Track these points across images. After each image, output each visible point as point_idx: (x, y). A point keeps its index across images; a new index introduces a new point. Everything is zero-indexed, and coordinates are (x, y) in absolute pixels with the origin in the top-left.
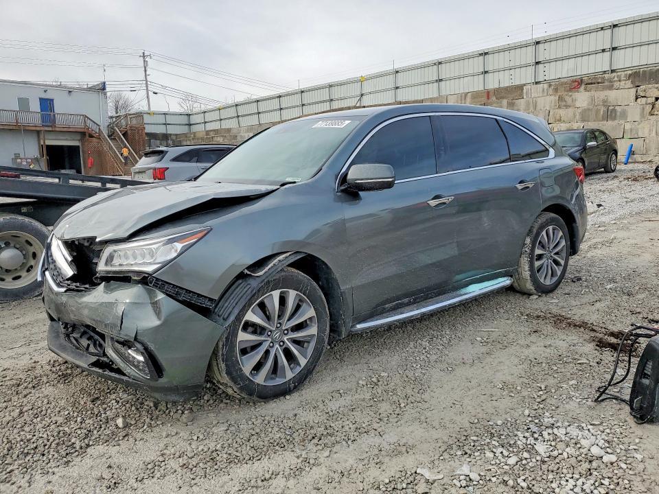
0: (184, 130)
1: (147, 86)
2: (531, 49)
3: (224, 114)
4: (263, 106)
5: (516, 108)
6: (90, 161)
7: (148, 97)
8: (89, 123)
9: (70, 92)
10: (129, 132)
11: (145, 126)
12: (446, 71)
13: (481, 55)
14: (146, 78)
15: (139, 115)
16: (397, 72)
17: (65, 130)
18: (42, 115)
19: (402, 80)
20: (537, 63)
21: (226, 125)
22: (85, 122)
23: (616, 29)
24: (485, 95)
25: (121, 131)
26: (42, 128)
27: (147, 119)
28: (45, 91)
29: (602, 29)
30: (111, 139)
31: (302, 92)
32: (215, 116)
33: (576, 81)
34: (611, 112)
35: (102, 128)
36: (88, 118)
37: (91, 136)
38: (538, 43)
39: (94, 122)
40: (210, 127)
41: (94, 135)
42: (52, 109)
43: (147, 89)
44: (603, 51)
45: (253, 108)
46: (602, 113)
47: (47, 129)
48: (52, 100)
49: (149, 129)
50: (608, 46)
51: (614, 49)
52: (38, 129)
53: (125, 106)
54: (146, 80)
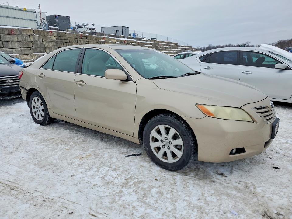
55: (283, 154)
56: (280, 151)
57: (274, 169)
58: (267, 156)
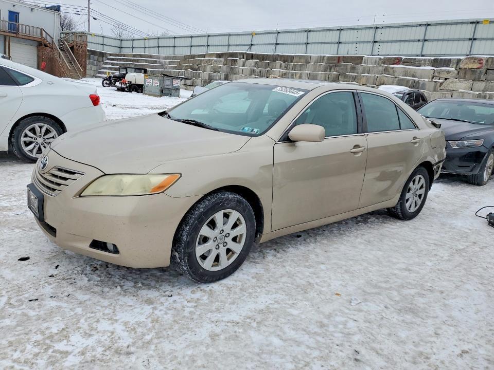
0: (116, 51)
1: (89, 12)
2: (372, 31)
3: (149, 43)
4: (178, 42)
5: (355, 71)
6: (43, 64)
7: (89, 21)
8: (45, 35)
9: (32, 9)
10: (75, 47)
11: (88, 44)
12: (313, 37)
13: (338, 30)
14: (89, 6)
15: (83, 34)
16: (279, 33)
17: (26, 37)
18: (9, 23)
19: (282, 39)
20: (375, 42)
21: (149, 52)
22: (42, 34)
23: (429, 27)
24: (337, 59)
25: (69, 46)
26: (9, 34)
27: (89, 39)
28: (14, 6)
29: (420, 25)
30: (61, 50)
31: (209, 36)
32: (141, 44)
33: (398, 59)
34: (416, 83)
35: (54, 40)
36: (44, 31)
37: (45, 45)
38: (377, 28)
39: (48, 35)
40: (136, 52)
41: (48, 45)
42: (17, 20)
43: (89, 15)
44: (419, 40)
45: (170, 42)
46: (410, 83)
47: (12, 35)
48: (18, 13)
49: (90, 47)
50: (422, 38)
51: (426, 40)
52: (5, 34)
53: (70, 25)
54: (89, 8)
55: (42, 300)
56: (53, 303)
57: (25, 256)
58: (61, 277)
